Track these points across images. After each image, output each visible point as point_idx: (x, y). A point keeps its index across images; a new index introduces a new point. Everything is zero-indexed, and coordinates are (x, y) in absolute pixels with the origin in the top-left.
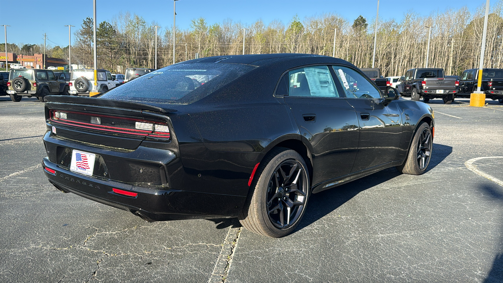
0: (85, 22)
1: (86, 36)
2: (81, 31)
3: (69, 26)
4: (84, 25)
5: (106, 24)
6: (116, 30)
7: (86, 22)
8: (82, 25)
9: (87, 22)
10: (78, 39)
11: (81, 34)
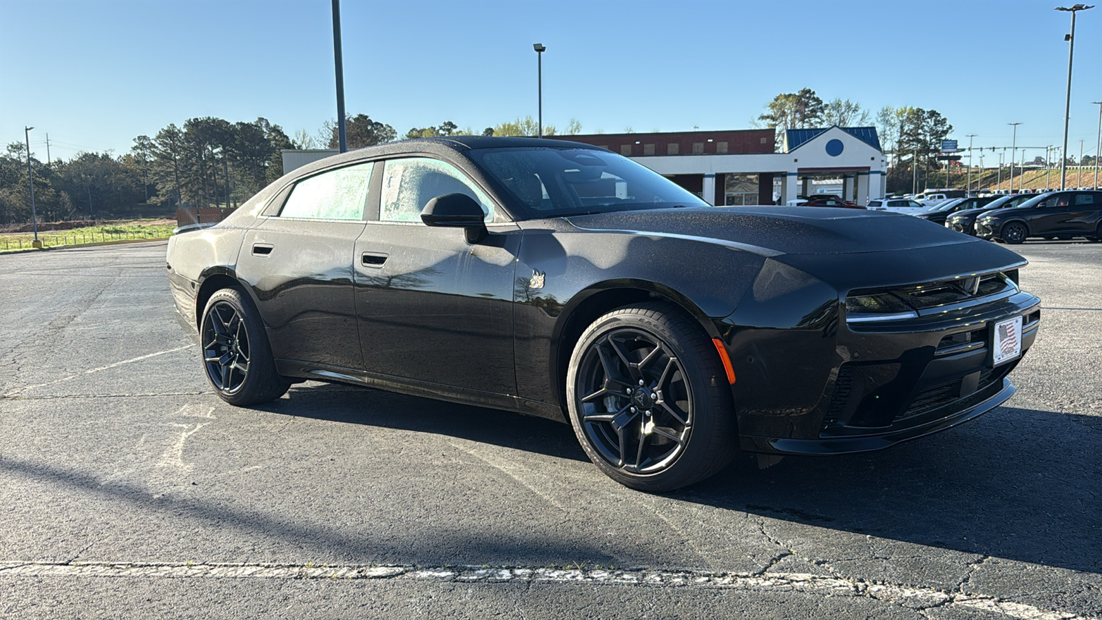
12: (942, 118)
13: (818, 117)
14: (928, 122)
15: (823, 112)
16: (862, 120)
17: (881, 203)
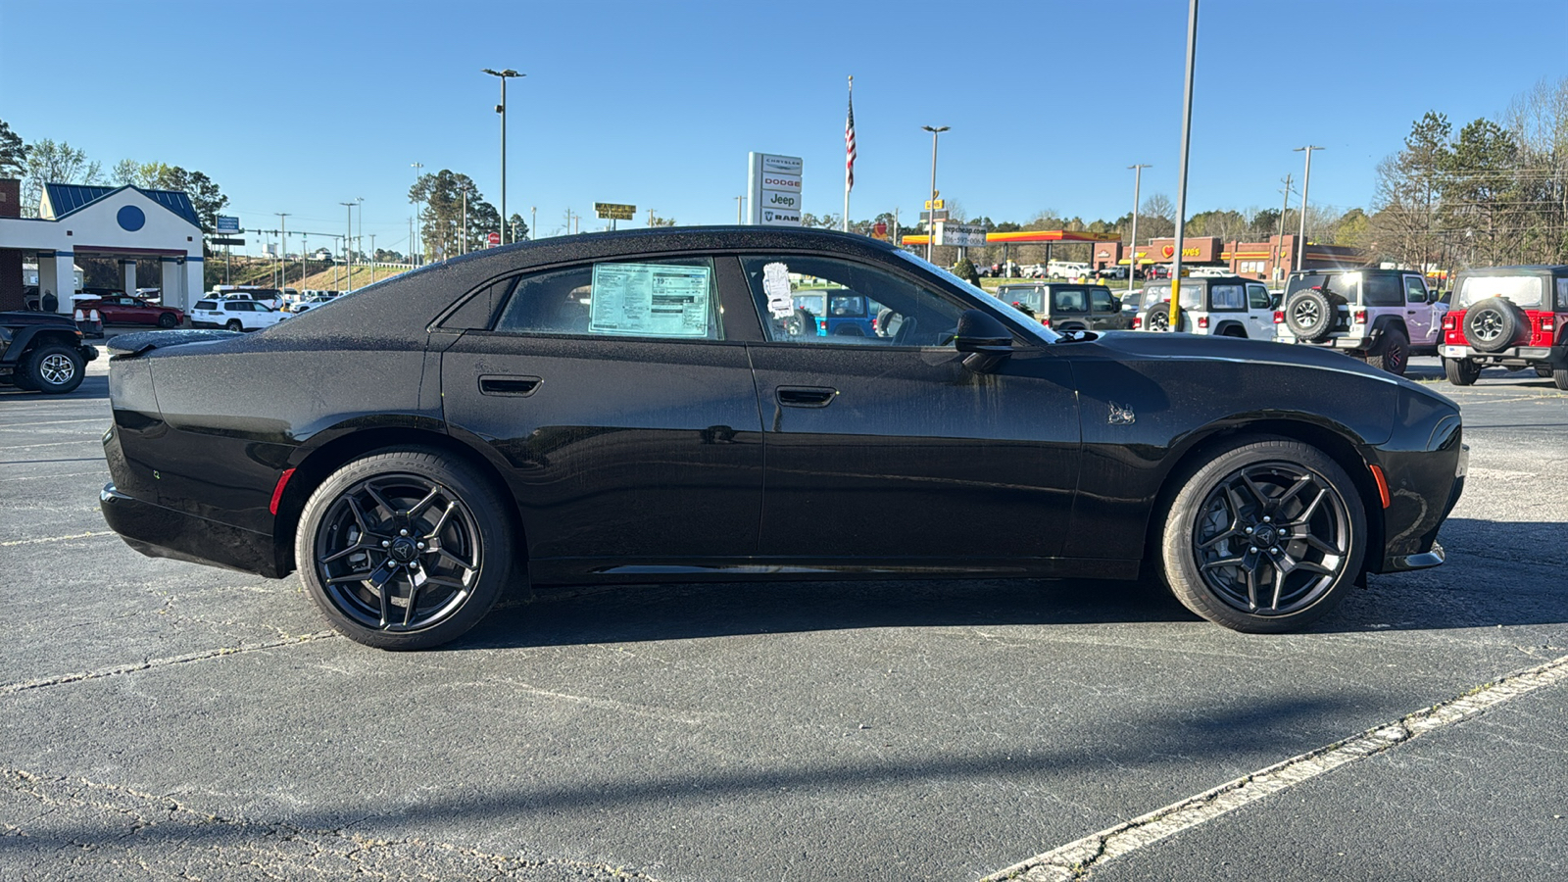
0: (1420, 129)
1: (1414, 173)
2: (1401, 159)
3: (1308, 149)
4: (1413, 139)
5: (1482, 127)
6: (1518, 145)
7: (1422, 127)
8: (1409, 138)
9: (1425, 129)
10: (1389, 183)
11: (1400, 169)
12: (213, 184)
13: (16, 164)
14: (192, 189)
15: (24, 157)
16: (89, 175)
17: (216, 304)
